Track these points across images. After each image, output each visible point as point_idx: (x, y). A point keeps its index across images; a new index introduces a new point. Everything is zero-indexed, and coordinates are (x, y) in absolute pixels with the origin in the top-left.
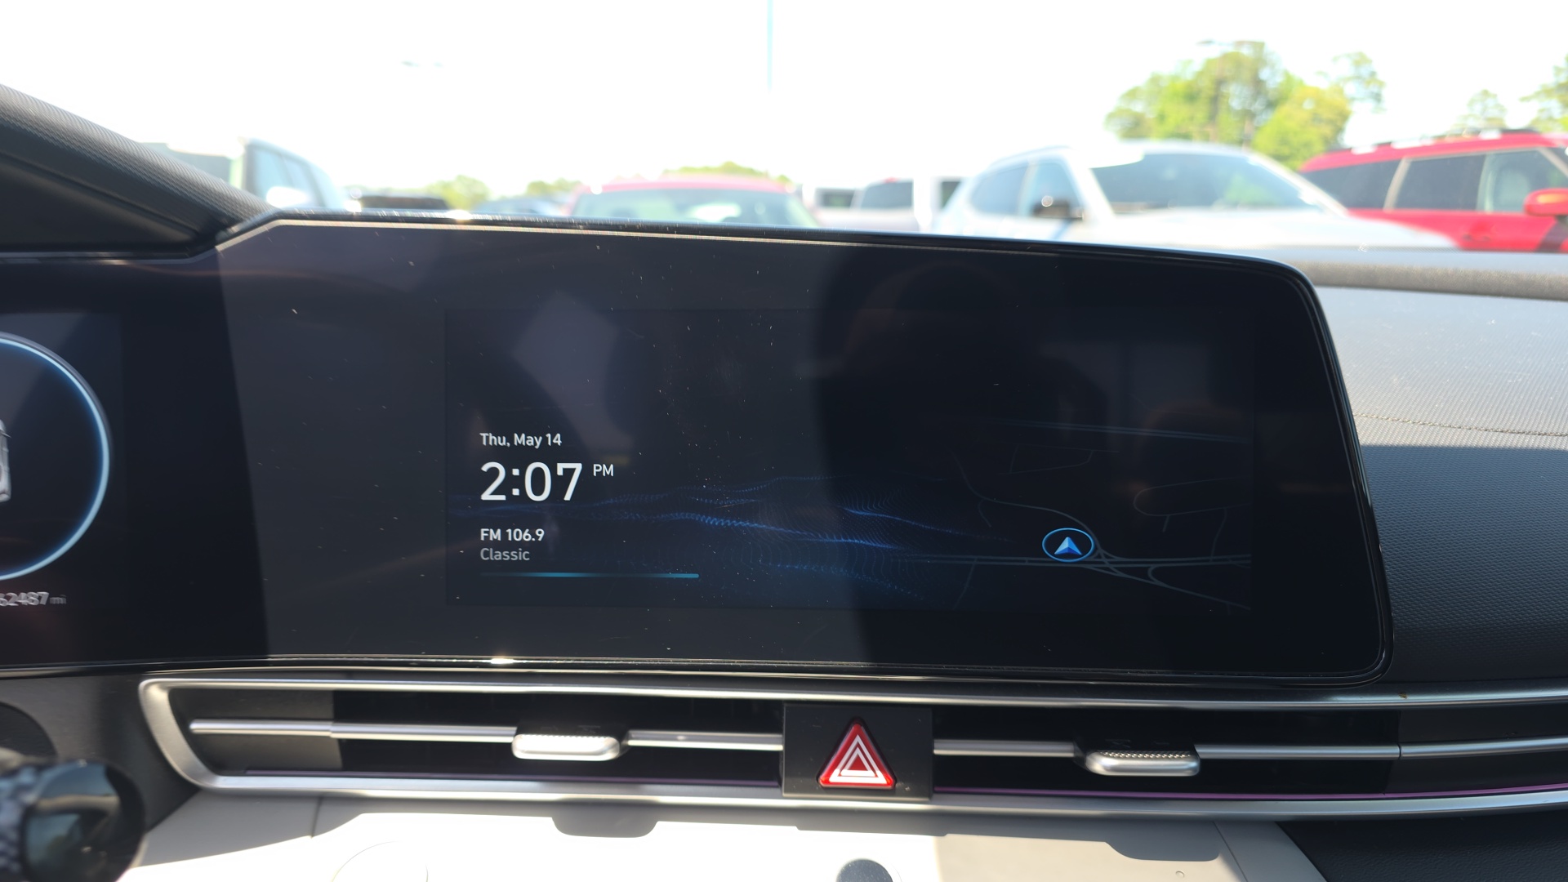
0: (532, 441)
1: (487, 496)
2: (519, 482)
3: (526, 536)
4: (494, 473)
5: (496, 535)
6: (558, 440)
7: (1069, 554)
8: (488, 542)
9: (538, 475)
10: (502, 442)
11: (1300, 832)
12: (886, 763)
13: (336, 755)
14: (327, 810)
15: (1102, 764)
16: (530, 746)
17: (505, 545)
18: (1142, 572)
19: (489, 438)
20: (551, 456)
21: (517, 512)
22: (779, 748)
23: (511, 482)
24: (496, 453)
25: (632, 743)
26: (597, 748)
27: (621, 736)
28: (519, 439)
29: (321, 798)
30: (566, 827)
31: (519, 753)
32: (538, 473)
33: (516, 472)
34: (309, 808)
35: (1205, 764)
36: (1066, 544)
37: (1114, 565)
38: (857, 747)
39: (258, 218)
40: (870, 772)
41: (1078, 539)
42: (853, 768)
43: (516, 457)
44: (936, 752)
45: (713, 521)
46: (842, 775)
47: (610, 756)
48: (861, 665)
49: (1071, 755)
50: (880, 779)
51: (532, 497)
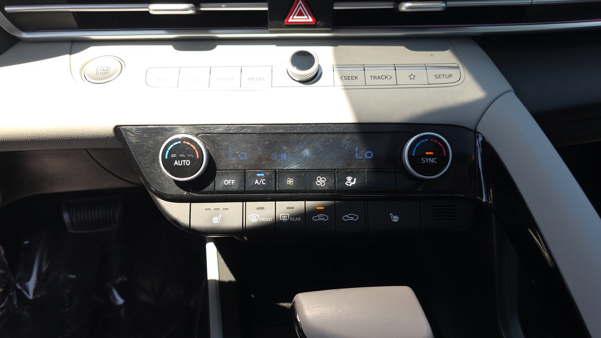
12: (312, 12)
15: (405, 6)
16: (158, 8)
22: (266, 9)
25: (202, 9)
26: (183, 8)
27: (197, 5)
29: (73, 41)
30: (177, 48)
31: (151, 12)
34: (68, 45)
35: (447, 8)
38: (300, 5)
40: (306, 17)
42: (298, 15)
44: (335, 8)
46: (294, 19)
47: (191, 12)
49: (392, 7)
50: (310, 19)
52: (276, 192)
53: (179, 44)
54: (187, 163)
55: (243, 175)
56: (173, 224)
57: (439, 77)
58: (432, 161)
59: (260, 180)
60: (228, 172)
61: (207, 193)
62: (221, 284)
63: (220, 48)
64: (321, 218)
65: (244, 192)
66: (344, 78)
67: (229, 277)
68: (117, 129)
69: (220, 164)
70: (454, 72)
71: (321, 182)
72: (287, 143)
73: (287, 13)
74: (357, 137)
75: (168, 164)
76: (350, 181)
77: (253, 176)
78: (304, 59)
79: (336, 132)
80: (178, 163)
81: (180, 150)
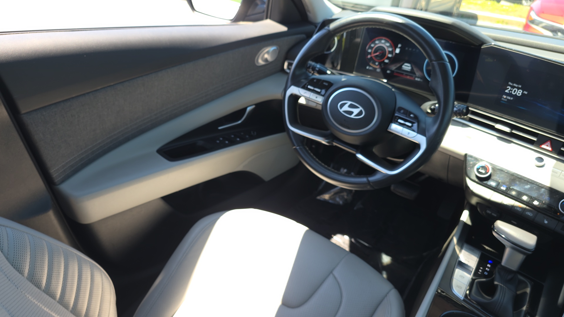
0: (516, 86)
1: (506, 91)
2: (512, 91)
3: (509, 98)
4: (509, 88)
5: (505, 97)
6: (520, 86)
8: (503, 98)
9: (515, 91)
10: (512, 84)
12: (552, 146)
14: (464, 125)
16: (498, 126)
19: (510, 83)
20: (518, 88)
21: (510, 94)
22: (536, 140)
23: (511, 90)
25: (513, 132)
26: (507, 129)
27: (512, 130)
28: (515, 85)
30: (498, 139)
31: (496, 127)
33: (512, 89)
34: (462, 125)
38: (549, 143)
39: (489, 44)
40: (549, 147)
43: (513, 87)
44: (561, 149)
45: (539, 105)
46: (543, 146)
47: (509, 132)
48: (552, 132)
50: (550, 149)
51: (513, 93)
52: (507, 193)
54: (484, 172)
55: (498, 184)
59: (503, 188)
60: (494, 180)
61: (484, 183)
62: (465, 224)
63: (512, 144)
64: (518, 209)
65: (496, 188)
66: (553, 171)
67: (469, 223)
68: (466, 155)
69: (493, 177)
71: (525, 198)
72: (519, 181)
73: (543, 143)
74: (547, 192)
75: (478, 169)
76: (536, 203)
77: (502, 186)
78: (540, 160)
79: (540, 186)
80: (480, 170)
81: (483, 167)
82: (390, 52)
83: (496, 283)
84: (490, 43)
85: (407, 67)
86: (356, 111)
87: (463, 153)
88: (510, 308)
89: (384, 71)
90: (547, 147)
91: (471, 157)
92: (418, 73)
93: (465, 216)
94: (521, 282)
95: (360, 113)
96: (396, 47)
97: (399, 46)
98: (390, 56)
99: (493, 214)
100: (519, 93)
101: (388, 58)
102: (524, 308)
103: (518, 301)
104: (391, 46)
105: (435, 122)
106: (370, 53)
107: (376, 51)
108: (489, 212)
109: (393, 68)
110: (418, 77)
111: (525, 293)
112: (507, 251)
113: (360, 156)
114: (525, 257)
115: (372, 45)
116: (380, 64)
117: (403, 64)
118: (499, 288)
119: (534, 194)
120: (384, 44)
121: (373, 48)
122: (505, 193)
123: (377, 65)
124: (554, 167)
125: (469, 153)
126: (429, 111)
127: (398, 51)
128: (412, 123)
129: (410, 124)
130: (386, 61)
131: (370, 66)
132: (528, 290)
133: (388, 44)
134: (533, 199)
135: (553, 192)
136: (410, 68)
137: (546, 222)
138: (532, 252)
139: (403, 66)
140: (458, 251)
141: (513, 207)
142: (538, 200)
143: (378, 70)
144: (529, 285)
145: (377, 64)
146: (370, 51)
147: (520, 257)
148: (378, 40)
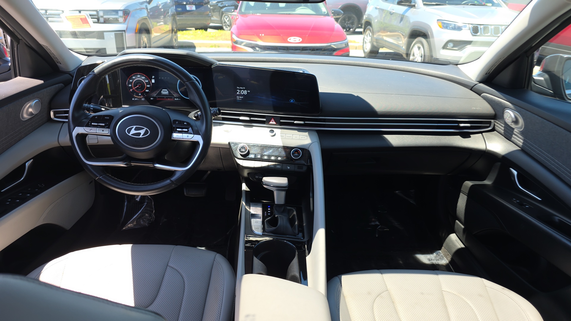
0: (242, 88)
1: (237, 93)
2: (241, 92)
3: (241, 97)
4: (238, 91)
5: (238, 97)
6: (244, 88)
7: (292, 102)
8: (237, 98)
10: (239, 88)
11: (317, 131)
12: (275, 122)
13: (221, 119)
14: (220, 124)
15: (295, 122)
16: (242, 118)
17: (239, 98)
18: (299, 104)
19: (238, 88)
20: (244, 90)
21: (240, 95)
22: (265, 120)
23: (240, 92)
24: (238, 89)
26: (247, 118)
27: (250, 118)
28: (241, 88)
29: (220, 123)
30: (244, 127)
31: (240, 119)
32: (242, 91)
35: (305, 124)
36: (292, 101)
37: (296, 103)
38: (273, 120)
41: (293, 100)
43: (240, 90)
44: (280, 121)
45: (259, 97)
46: (271, 123)
47: (249, 119)
48: (272, 112)
49: (292, 122)
50: (275, 123)
51: (242, 94)
52: (262, 159)
53: (245, 126)
54: (244, 150)
55: (255, 155)
56: (238, 165)
57: (302, 138)
58: (297, 155)
59: (259, 157)
60: (252, 154)
61: (247, 158)
62: (246, 191)
63: (254, 128)
64: (272, 166)
65: (255, 159)
66: (281, 136)
67: (248, 190)
68: (229, 143)
69: (250, 152)
70: (306, 137)
71: (273, 158)
72: (266, 149)
73: (270, 121)
74: (282, 149)
75: (240, 150)
76: (279, 158)
77: (258, 155)
78: (272, 131)
79: (277, 148)
80: (242, 150)
81: (243, 147)
82: (147, 84)
83: (276, 216)
84: (216, 63)
85: (165, 92)
86: (142, 132)
87: (227, 143)
88: (289, 225)
89: (148, 99)
90: (273, 122)
91: (233, 143)
92: (175, 95)
93: (244, 187)
94: (289, 210)
95: (146, 132)
96: (151, 79)
97: (153, 77)
98: (148, 86)
99: (260, 177)
100: (245, 92)
101: (147, 88)
102: (296, 223)
103: (291, 221)
104: (146, 79)
105: (202, 123)
106: (131, 88)
107: (135, 86)
108: (257, 177)
109: (155, 95)
110: (176, 98)
111: (294, 215)
112: (275, 193)
113: (157, 165)
114: (285, 192)
115: (131, 81)
116: (142, 94)
117: (161, 90)
118: (279, 217)
119: (276, 153)
120: (139, 78)
121: (132, 82)
122: (261, 160)
123: (140, 96)
124: (281, 134)
125: (231, 141)
126: (194, 119)
127: (153, 81)
128: (188, 128)
129: (186, 130)
130: (147, 91)
131: (135, 98)
132: (295, 213)
133: (144, 78)
134: (277, 157)
135: (285, 148)
136: (168, 92)
137: (289, 168)
138: (288, 187)
139: (162, 92)
140: (248, 209)
141: (268, 166)
142: (280, 156)
143: (143, 99)
144: (294, 210)
145: (140, 94)
146: (130, 85)
147: (283, 194)
148: (134, 76)
